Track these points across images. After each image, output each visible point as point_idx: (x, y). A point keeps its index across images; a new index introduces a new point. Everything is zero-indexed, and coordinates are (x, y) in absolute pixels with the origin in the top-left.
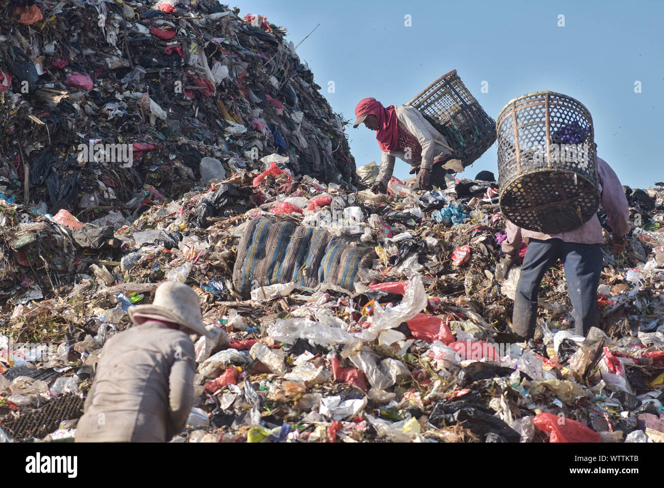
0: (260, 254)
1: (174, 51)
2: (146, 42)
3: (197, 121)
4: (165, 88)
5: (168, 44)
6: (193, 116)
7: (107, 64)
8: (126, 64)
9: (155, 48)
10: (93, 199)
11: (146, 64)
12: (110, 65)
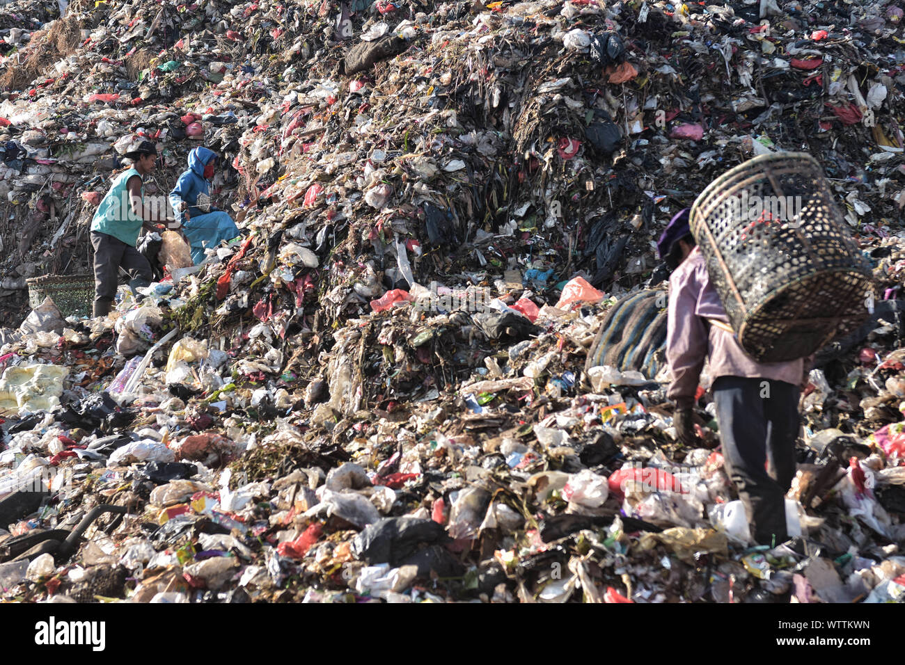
0: (615, 338)
1: (813, 81)
2: (782, 75)
3: (835, 153)
4: (802, 123)
5: (810, 74)
6: (831, 149)
7: (732, 107)
8: (759, 103)
9: (795, 81)
10: (639, 263)
11: (783, 100)
12: (735, 108)
